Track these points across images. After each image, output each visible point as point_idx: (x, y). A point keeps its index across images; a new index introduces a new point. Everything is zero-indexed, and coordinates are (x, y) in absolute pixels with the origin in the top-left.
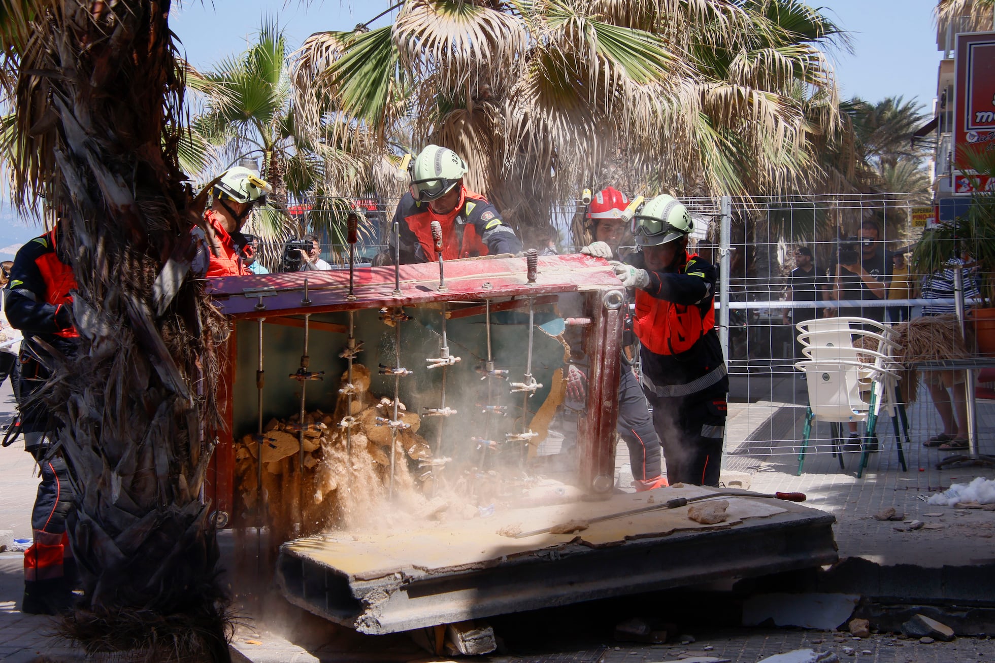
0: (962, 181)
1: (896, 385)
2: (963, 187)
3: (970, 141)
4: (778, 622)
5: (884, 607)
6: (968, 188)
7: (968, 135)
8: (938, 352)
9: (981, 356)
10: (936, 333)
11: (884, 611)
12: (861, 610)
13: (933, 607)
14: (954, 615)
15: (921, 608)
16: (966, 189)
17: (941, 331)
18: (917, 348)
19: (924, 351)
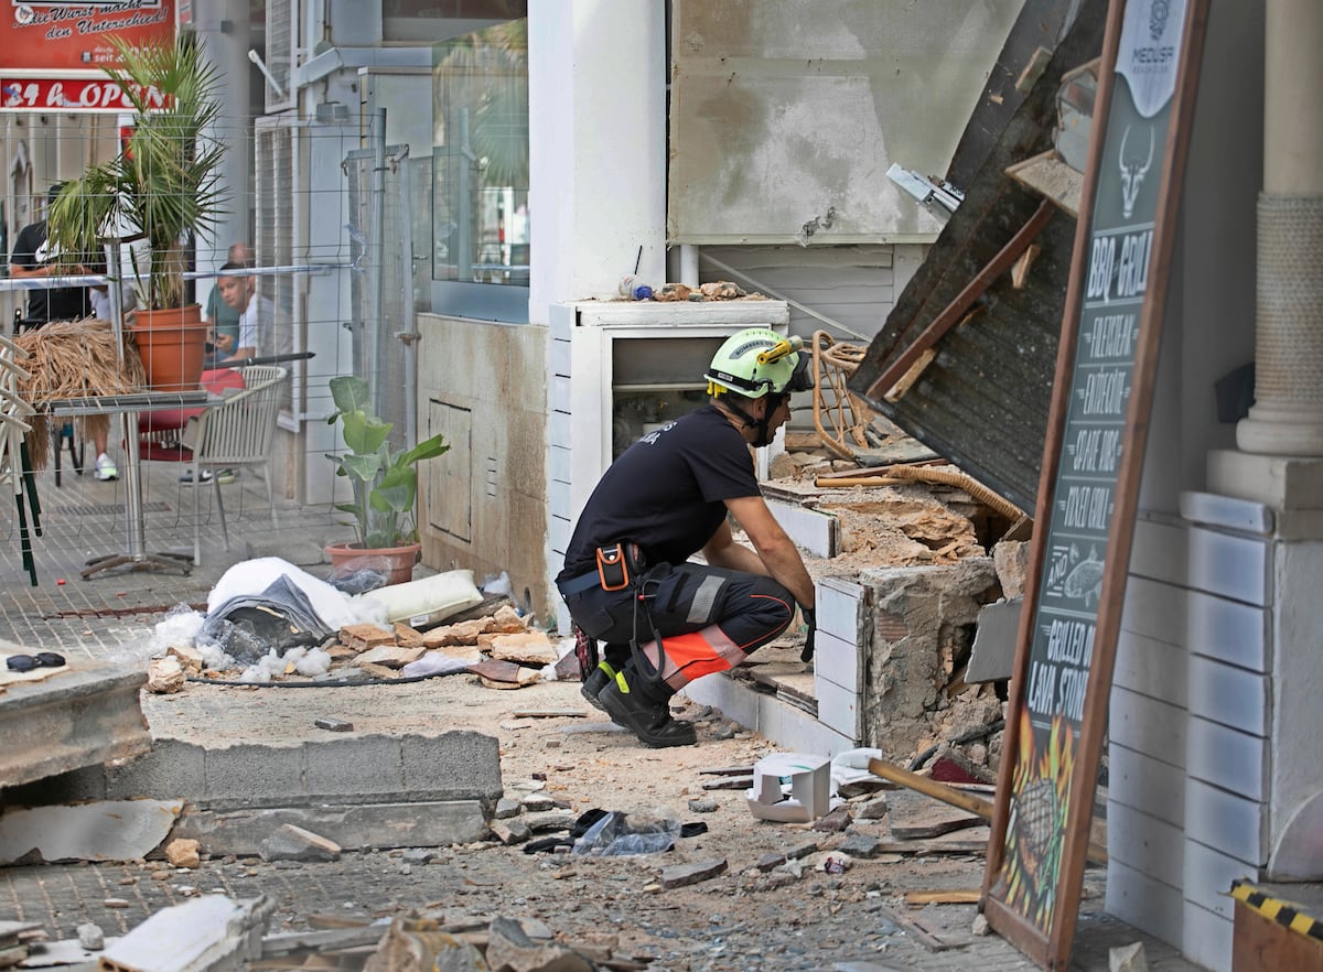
0: (12, 87)
1: (23, 441)
2: (13, 99)
3: (21, 21)
4: (48, 856)
5: (218, 816)
6: (21, 101)
7: (18, 11)
8: (87, 382)
9: (153, 389)
10: (82, 350)
11: (219, 822)
12: (183, 824)
13: (294, 811)
14: (326, 819)
15: (277, 814)
16: (18, 103)
17: (89, 346)
18: (53, 377)
19: (65, 381)
